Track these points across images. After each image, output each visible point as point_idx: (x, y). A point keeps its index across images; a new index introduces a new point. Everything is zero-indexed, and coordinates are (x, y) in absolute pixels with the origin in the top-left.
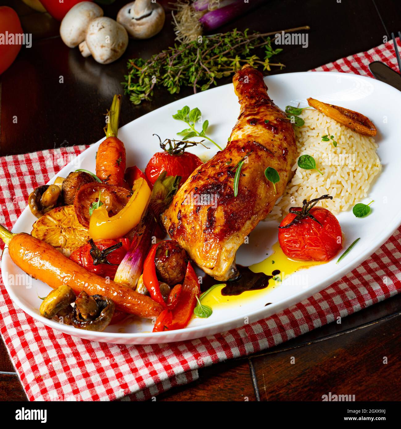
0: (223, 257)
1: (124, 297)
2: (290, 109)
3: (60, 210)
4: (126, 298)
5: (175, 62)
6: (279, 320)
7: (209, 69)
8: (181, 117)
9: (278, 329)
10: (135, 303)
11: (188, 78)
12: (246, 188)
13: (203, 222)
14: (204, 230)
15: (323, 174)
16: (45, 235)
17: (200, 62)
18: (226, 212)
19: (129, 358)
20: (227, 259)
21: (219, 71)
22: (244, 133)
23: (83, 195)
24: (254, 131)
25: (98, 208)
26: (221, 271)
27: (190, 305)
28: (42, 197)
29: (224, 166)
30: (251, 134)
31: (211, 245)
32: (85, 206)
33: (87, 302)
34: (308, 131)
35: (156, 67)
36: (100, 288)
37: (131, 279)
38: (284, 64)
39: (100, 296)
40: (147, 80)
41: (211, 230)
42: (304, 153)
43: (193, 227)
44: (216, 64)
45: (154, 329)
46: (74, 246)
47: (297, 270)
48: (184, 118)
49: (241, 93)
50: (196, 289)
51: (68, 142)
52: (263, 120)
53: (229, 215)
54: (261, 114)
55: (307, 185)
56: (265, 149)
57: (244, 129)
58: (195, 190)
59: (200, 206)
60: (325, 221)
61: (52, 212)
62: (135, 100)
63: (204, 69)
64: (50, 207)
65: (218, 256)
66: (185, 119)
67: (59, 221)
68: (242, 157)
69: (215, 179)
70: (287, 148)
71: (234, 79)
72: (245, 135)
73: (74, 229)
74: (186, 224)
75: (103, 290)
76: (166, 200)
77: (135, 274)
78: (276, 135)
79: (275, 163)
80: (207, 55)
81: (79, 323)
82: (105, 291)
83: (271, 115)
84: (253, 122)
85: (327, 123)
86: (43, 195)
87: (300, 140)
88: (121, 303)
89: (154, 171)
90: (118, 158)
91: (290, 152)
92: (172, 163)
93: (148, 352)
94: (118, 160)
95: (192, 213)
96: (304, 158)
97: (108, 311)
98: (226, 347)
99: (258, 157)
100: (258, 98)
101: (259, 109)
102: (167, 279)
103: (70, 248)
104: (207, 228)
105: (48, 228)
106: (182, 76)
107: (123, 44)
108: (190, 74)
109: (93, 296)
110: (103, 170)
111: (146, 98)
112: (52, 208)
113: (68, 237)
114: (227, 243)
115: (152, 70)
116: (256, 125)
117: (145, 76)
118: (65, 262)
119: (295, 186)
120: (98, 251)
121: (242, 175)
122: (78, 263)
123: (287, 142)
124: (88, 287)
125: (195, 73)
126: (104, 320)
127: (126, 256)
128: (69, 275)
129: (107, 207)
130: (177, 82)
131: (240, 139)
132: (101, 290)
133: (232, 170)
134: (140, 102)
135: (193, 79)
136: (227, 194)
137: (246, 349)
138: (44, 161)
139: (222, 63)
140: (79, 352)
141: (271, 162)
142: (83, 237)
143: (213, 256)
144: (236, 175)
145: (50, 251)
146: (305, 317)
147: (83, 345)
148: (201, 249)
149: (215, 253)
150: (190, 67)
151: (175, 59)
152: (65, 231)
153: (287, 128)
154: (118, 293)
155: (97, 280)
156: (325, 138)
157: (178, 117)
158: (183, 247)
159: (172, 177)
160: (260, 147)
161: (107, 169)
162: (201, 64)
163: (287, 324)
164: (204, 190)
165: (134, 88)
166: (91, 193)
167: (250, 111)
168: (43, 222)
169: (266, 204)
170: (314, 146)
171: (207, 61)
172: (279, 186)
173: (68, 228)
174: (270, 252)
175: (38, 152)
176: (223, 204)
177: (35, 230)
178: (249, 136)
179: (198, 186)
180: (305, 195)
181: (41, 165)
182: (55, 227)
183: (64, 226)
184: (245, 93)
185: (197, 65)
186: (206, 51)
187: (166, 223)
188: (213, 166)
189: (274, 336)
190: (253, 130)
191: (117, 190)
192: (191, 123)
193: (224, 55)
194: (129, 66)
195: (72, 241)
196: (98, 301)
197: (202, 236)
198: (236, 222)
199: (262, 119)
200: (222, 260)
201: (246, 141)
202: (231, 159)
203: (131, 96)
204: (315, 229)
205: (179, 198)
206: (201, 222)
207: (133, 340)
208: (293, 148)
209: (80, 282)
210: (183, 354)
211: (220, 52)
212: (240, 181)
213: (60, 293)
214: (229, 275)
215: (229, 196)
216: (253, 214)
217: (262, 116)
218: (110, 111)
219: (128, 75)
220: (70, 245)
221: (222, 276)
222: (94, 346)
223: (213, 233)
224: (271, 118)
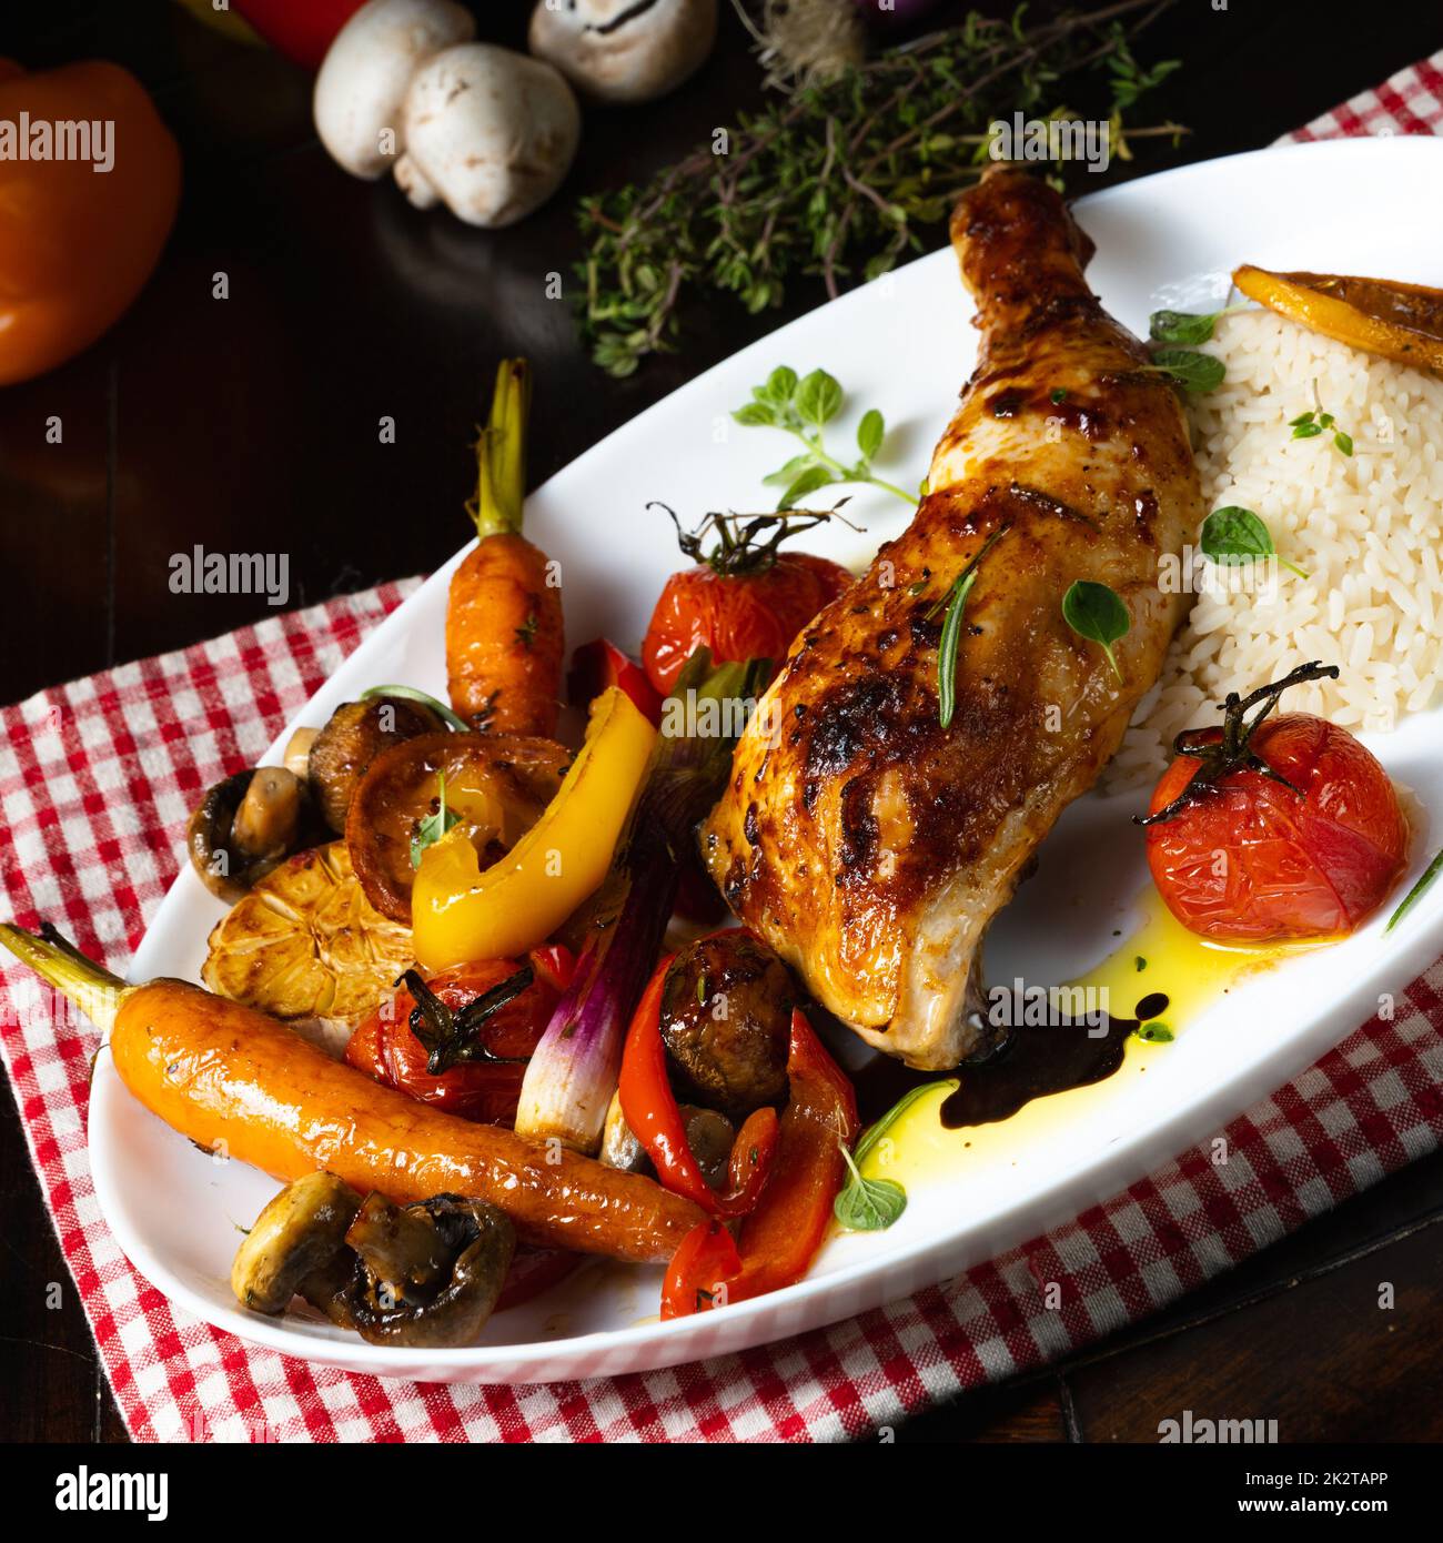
0: (921, 976)
1: (547, 1189)
2: (1165, 325)
3: (313, 860)
4: (553, 1194)
5: (745, 186)
6: (1162, 1203)
7: (885, 192)
8: (766, 417)
9: (1161, 1241)
10: (592, 1210)
11: (806, 240)
12: (988, 680)
13: (831, 842)
14: (839, 877)
15: (1306, 577)
16: (254, 973)
17: (846, 166)
18: (915, 792)
19: (589, 1432)
20: (938, 983)
21: (928, 192)
22: (969, 456)
23: (381, 793)
24: (1010, 444)
25: (445, 838)
26: (921, 1031)
27: (819, 1183)
28: (236, 821)
29: (903, 601)
30: (998, 458)
31: (868, 934)
32: (395, 835)
33: (393, 1233)
34: (1242, 404)
35: (674, 217)
36: (453, 1167)
37: (577, 1113)
38: (1186, 125)
39: (457, 1199)
40: (646, 274)
41: (864, 873)
42: (1224, 501)
43: (803, 867)
44: (912, 165)
45: (664, 1306)
46: (363, 1003)
47: (1234, 983)
48: (780, 413)
49: (981, 285)
50: (839, 1115)
51: (358, 573)
52: (1047, 391)
53: (929, 804)
54: (1037, 366)
55: (1252, 628)
56: (1059, 510)
57: (971, 438)
58: (798, 716)
59: (815, 782)
60: (1315, 771)
61: (281, 874)
62: (615, 360)
63: (864, 199)
64: (272, 855)
65: (899, 974)
66: (787, 417)
67: (308, 906)
68: (968, 556)
69: (869, 663)
70: (1149, 493)
71: (954, 227)
72: (977, 465)
73: (363, 933)
74: (777, 859)
75: (465, 1171)
76: (714, 764)
77: (593, 1090)
78: (1101, 446)
79: (1104, 562)
80: (870, 135)
81: (374, 1319)
82: (474, 1176)
83: (1080, 363)
84: (1008, 405)
85: (1313, 358)
86: (238, 813)
87: (1213, 446)
88: (540, 1214)
89: (666, 649)
90: (525, 618)
91: (1166, 507)
92: (729, 609)
93: (662, 1398)
94: (525, 628)
95: (792, 811)
96: (1225, 520)
97: (482, 1259)
98: (955, 1345)
99: (1034, 546)
100: (1040, 296)
101: (1036, 347)
102: (718, 1091)
103: (350, 1013)
104: (848, 867)
105: (263, 942)
106: (781, 237)
107: (557, 139)
108: (813, 224)
109: (428, 1203)
110: (468, 676)
111: (656, 344)
112: (283, 859)
113: (340, 969)
114: (929, 917)
115: (660, 232)
116: (1017, 413)
117: (639, 260)
118: (318, 1077)
119: (1204, 637)
120: (444, 1016)
121: (968, 630)
122: (368, 1073)
123: (1151, 467)
124: (407, 1166)
125: (831, 219)
126: (468, 1294)
127: (555, 1022)
128: (332, 1128)
129: (473, 830)
130: (767, 262)
131: (960, 482)
132: (457, 1174)
133: (928, 617)
134: (632, 366)
135: (827, 242)
136: (916, 720)
137: (1036, 1339)
138: (263, 665)
139: (938, 159)
140: (404, 1430)
141: (1088, 560)
142: (396, 960)
143: (881, 978)
144: (947, 634)
145: (258, 1041)
146: (1263, 1178)
147: (420, 1402)
148: (834, 952)
149: (883, 963)
150: (808, 196)
151: (741, 177)
152: (330, 948)
153: (1146, 410)
154: (523, 1178)
155: (441, 1134)
156: (1305, 426)
157: (754, 416)
158: (780, 949)
159: (733, 666)
160: (1042, 502)
161: (485, 668)
162: (849, 177)
163: (1195, 1217)
164: (826, 713)
165: (611, 312)
166: (420, 778)
167: (1000, 360)
168: (246, 922)
169: (1083, 734)
170: (1266, 464)
171: (873, 163)
172: (1131, 650)
173: (341, 931)
174: (1131, 924)
175: (239, 634)
176: (901, 760)
177: (216, 956)
178: (993, 465)
179: (808, 697)
180: (1250, 669)
181: (253, 682)
182: (291, 935)
183: (328, 928)
184: (992, 281)
185: (835, 187)
186: (863, 121)
187: (716, 860)
188: (862, 609)
189: (1144, 1274)
190: (1008, 439)
191: (520, 751)
192: (808, 432)
193: (938, 129)
194: (585, 221)
195: (357, 986)
196: (445, 1220)
197: (833, 900)
198: (960, 825)
199: (1041, 388)
200: (918, 990)
201: (979, 489)
202: (927, 573)
203: (598, 347)
204: (1274, 811)
205: (748, 752)
206: (827, 845)
207: (594, 1360)
208: (1181, 484)
209: (376, 1153)
210: (790, 1394)
211: (922, 116)
212: (960, 658)
213: (293, 1206)
214: (961, 1042)
215: (919, 725)
216: (1028, 783)
217: (1042, 375)
218: (488, 429)
219: (584, 260)
220: (347, 1002)
221: (930, 1052)
222: (461, 1399)
223: (871, 885)
224: (1079, 379)
